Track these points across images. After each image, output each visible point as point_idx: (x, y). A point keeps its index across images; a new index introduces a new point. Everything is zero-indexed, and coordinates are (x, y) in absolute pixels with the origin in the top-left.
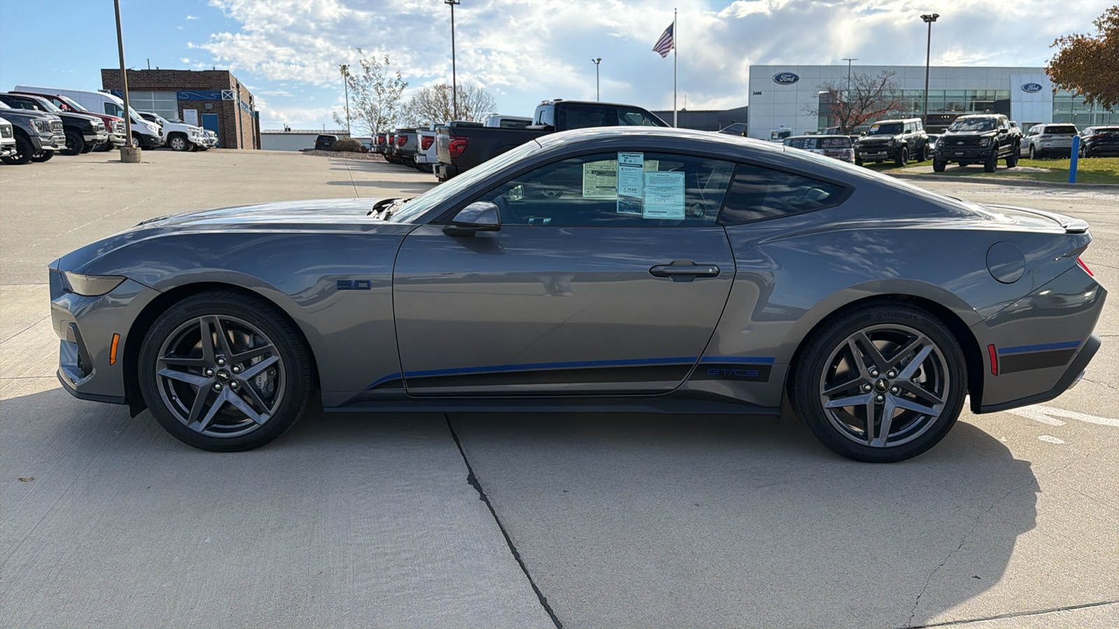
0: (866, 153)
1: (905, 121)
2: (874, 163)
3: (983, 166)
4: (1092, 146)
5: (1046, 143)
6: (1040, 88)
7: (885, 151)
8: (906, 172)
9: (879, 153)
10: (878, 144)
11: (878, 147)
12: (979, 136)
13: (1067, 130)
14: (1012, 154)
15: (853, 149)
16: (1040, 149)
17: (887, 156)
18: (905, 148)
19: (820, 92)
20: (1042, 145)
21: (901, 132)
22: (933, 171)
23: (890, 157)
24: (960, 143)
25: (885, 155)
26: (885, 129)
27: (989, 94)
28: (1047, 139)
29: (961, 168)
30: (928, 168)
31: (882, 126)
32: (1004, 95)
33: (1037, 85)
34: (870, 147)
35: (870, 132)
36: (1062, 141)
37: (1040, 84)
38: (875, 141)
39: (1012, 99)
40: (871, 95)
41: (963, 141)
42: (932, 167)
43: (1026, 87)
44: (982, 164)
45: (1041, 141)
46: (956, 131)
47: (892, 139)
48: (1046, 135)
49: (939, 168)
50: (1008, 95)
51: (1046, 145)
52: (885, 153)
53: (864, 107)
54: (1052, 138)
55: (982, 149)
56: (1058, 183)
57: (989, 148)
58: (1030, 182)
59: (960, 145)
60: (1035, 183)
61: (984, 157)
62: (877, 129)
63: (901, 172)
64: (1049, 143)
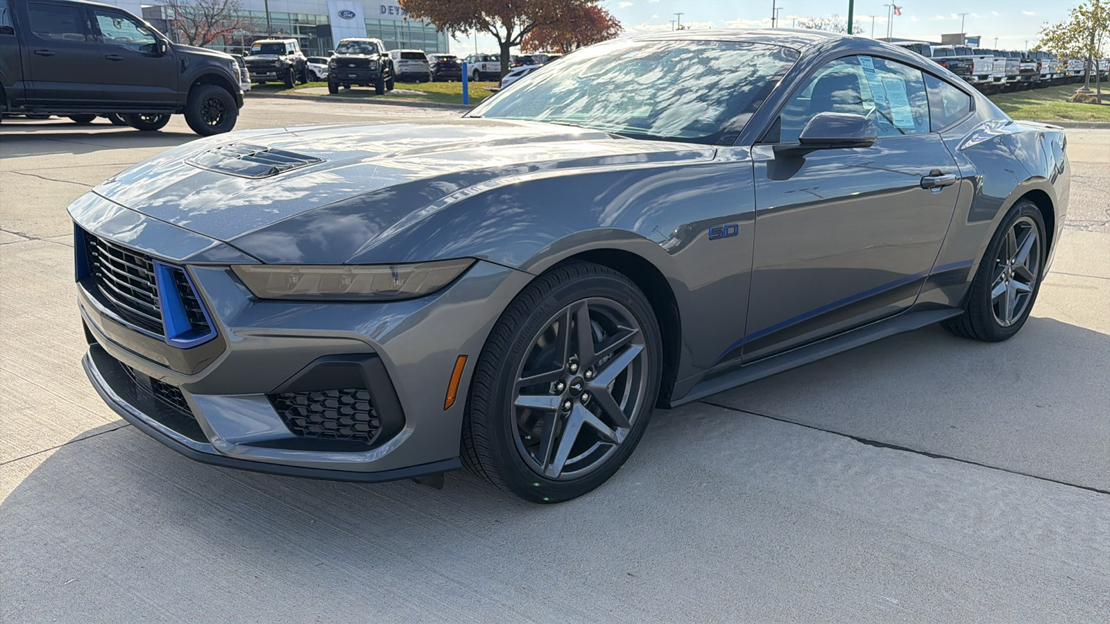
0: (255, 74)
1: (286, 41)
2: (258, 84)
3: (374, 89)
4: (437, 71)
5: (404, 68)
6: (354, 15)
7: (274, 71)
8: (299, 93)
9: (268, 74)
10: (266, 64)
11: (266, 67)
12: (367, 59)
13: (418, 56)
14: (390, 77)
15: (246, 69)
16: (400, 73)
17: (276, 78)
18: (292, 69)
19: (143, 6)
20: (401, 70)
21: (284, 53)
22: (328, 93)
23: (280, 79)
24: (352, 65)
25: (274, 76)
26: (266, 49)
27: (311, 18)
28: (404, 64)
29: (347, 90)
30: (325, 90)
31: (263, 45)
32: (323, 20)
33: (351, 13)
34: (259, 67)
35: (252, 52)
36: (416, 66)
37: (353, 11)
38: (262, 62)
39: (332, 25)
40: (215, 13)
41: (354, 64)
42: (327, 88)
43: (342, 14)
44: (372, 86)
45: (400, 66)
46: (345, 53)
47: (279, 60)
48: (403, 60)
49: (333, 90)
50: (326, 19)
51: (404, 69)
52: (274, 73)
53: (210, 25)
54: (409, 63)
55: (372, 72)
56: (455, 104)
57: (377, 71)
58: (431, 104)
59: (352, 67)
60: (436, 105)
61: (374, 79)
62: (258, 48)
63: (294, 92)
64: (406, 68)
